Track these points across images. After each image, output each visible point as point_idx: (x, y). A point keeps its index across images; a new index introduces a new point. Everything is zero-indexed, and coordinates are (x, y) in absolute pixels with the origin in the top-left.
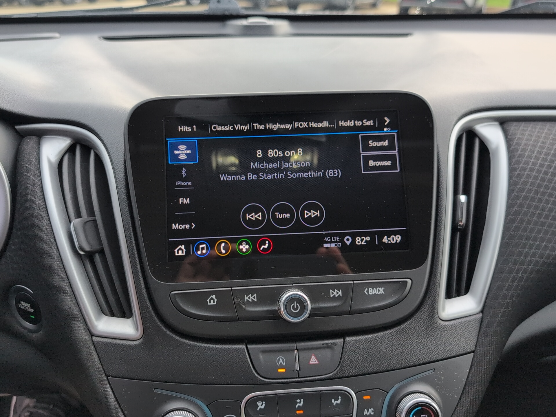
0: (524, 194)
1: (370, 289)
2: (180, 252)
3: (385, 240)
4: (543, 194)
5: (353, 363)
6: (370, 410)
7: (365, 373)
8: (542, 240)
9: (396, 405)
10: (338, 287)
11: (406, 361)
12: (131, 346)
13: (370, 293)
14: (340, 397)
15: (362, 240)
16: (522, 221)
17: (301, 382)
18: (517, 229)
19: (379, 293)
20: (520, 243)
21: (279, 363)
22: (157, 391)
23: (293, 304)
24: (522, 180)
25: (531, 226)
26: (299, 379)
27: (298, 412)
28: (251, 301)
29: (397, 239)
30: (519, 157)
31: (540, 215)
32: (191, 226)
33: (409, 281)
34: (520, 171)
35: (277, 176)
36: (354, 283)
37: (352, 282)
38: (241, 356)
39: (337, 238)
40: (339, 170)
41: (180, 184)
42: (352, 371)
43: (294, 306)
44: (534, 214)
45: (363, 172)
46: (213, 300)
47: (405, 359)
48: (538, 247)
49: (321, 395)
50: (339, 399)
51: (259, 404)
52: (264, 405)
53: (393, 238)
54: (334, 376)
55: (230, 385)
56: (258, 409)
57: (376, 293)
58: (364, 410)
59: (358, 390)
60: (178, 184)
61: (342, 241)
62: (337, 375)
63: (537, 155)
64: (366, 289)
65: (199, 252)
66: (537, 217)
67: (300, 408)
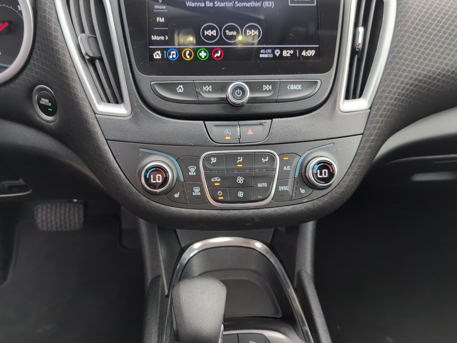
0: (406, 28)
1: (291, 85)
2: (158, 56)
3: (304, 53)
4: (420, 30)
5: (278, 135)
6: (288, 167)
7: (286, 142)
8: (417, 62)
9: (306, 165)
10: (269, 83)
11: (314, 136)
12: (123, 121)
13: (291, 89)
14: (267, 157)
15: (288, 53)
16: (402, 47)
17: (242, 146)
18: (398, 52)
19: (297, 89)
20: (399, 62)
21: (227, 134)
22: (141, 150)
23: (237, 91)
24: (405, 19)
25: (409, 51)
26: (240, 144)
27: (238, 166)
28: (207, 91)
29: (312, 53)
30: (404, 4)
31: (416, 45)
32: (165, 38)
33: (319, 81)
34: (404, 13)
35: (228, 5)
36: (280, 81)
37: (279, 80)
38: (200, 128)
39: (270, 51)
40: (272, 2)
41: (157, 8)
42: (277, 140)
43: (237, 92)
44: (412, 43)
45: (290, 5)
46: (180, 89)
47: (314, 135)
48: (413, 67)
49: (254, 155)
50: (267, 158)
51: (212, 159)
52: (215, 160)
53: (309, 52)
54: (264, 143)
55: (192, 146)
56: (212, 163)
57: (296, 89)
58: (284, 167)
59: (280, 153)
60: (156, 7)
61: (273, 52)
62: (266, 142)
63: (418, 4)
64: (289, 86)
65: (171, 57)
66: (414, 46)
67: (240, 163)
